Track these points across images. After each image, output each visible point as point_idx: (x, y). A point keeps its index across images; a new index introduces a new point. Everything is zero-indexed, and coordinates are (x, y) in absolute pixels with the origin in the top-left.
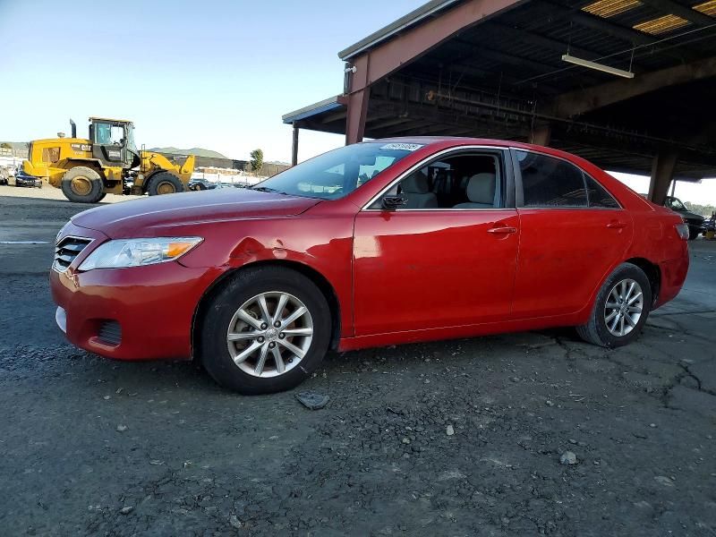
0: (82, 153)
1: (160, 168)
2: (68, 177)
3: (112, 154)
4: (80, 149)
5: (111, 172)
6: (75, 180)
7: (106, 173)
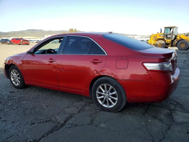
0: (161, 37)
1: (182, 39)
2: (157, 43)
3: (168, 36)
4: (161, 36)
5: (167, 41)
6: (158, 44)
7: (166, 41)
